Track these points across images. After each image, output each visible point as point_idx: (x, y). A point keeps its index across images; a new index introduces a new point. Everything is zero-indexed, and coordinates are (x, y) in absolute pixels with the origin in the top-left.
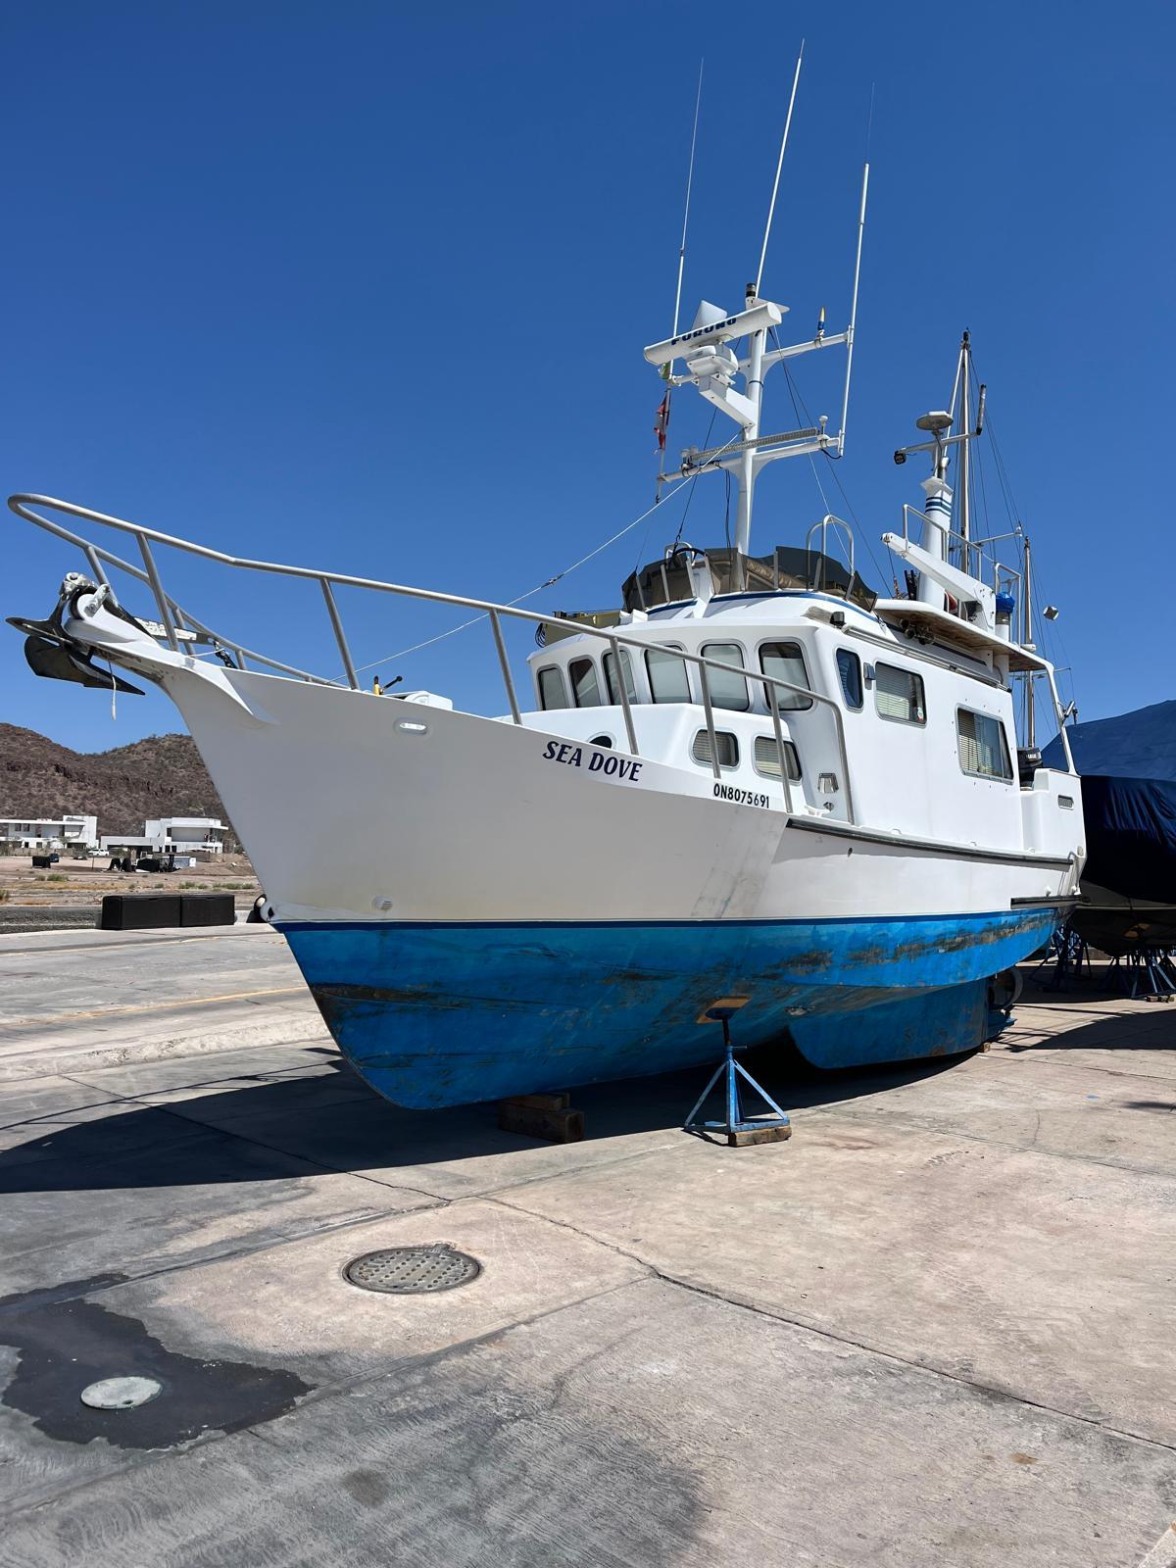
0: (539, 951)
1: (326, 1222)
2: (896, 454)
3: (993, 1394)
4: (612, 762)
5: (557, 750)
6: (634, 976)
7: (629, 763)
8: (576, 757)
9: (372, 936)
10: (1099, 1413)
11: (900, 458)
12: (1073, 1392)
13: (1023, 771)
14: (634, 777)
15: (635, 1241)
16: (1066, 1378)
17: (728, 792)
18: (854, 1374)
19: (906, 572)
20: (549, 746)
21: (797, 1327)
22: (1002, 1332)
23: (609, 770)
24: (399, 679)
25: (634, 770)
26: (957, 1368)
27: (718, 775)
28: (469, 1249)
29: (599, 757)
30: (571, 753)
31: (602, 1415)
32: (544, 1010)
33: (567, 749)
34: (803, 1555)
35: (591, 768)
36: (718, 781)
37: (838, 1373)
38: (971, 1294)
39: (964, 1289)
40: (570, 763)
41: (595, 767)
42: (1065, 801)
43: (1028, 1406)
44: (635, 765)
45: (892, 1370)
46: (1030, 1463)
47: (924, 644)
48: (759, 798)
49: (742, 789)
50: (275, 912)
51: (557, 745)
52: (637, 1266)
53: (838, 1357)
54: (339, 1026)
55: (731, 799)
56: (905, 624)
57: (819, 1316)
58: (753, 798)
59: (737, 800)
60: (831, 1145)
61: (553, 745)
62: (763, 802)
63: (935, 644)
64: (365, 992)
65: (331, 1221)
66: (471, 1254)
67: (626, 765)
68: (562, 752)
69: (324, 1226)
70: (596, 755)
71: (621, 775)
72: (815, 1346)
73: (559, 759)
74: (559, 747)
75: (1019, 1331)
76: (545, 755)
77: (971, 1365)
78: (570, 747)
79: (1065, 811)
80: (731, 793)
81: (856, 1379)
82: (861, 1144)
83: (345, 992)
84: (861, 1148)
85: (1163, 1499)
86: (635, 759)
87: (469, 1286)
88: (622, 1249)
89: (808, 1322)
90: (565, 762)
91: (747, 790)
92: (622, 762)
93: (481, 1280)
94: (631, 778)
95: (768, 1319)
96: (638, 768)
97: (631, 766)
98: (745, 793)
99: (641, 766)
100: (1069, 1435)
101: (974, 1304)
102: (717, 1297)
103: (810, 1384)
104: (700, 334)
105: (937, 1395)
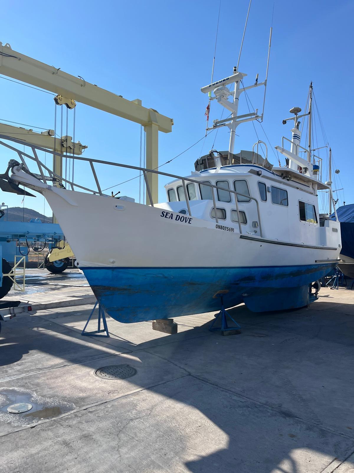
0: (162, 276)
1: (93, 357)
2: (283, 121)
3: (287, 415)
4: (183, 218)
5: (165, 214)
6: (192, 284)
7: (188, 218)
8: (171, 216)
9: (110, 271)
10: (320, 422)
11: (284, 122)
12: (312, 415)
13: (320, 221)
14: (190, 223)
15: (186, 364)
16: (311, 410)
17: (220, 227)
18: (245, 407)
19: (286, 158)
20: (162, 213)
21: (230, 392)
22: (294, 395)
23: (182, 220)
24: (119, 192)
25: (190, 220)
26: (277, 406)
27: (217, 222)
28: (134, 366)
29: (178, 216)
30: (169, 215)
31: (164, 418)
32: (164, 294)
33: (168, 214)
34: (215, 464)
35: (176, 220)
36: (217, 224)
37: (239, 406)
38: (286, 383)
39: (285, 381)
40: (169, 218)
41: (177, 219)
42: (335, 230)
43: (297, 419)
44: (190, 219)
45: (257, 406)
46: (294, 437)
47: (288, 181)
48: (231, 229)
49: (225, 226)
50: (79, 264)
51: (165, 212)
52: (185, 372)
53: (241, 401)
54: (100, 298)
55: (221, 229)
56: (282, 174)
57: (237, 389)
58: (229, 228)
59: (224, 229)
60: (253, 336)
61: (164, 213)
62: (232, 230)
63: (292, 181)
64: (108, 288)
65: (95, 357)
66: (134, 367)
67: (187, 219)
68: (167, 215)
69: (93, 358)
70: (177, 216)
71: (186, 222)
72: (235, 398)
73: (166, 217)
74: (166, 213)
75: (299, 395)
76: (161, 216)
77: (282, 405)
78: (169, 213)
79: (335, 233)
80: (221, 227)
81: (244, 409)
82: (262, 335)
83: (102, 288)
84: (262, 337)
85: (334, 450)
86: (190, 217)
87: (132, 377)
88: (181, 367)
89: (233, 390)
90: (167, 218)
91: (227, 227)
92: (186, 218)
93: (136, 376)
94: (189, 223)
95: (222, 389)
96: (191, 220)
97: (189, 219)
98: (226, 227)
99: (192, 219)
100: (309, 429)
101: (287, 386)
102: (207, 382)
103: (230, 410)
104: (218, 83)
105: (269, 414)
